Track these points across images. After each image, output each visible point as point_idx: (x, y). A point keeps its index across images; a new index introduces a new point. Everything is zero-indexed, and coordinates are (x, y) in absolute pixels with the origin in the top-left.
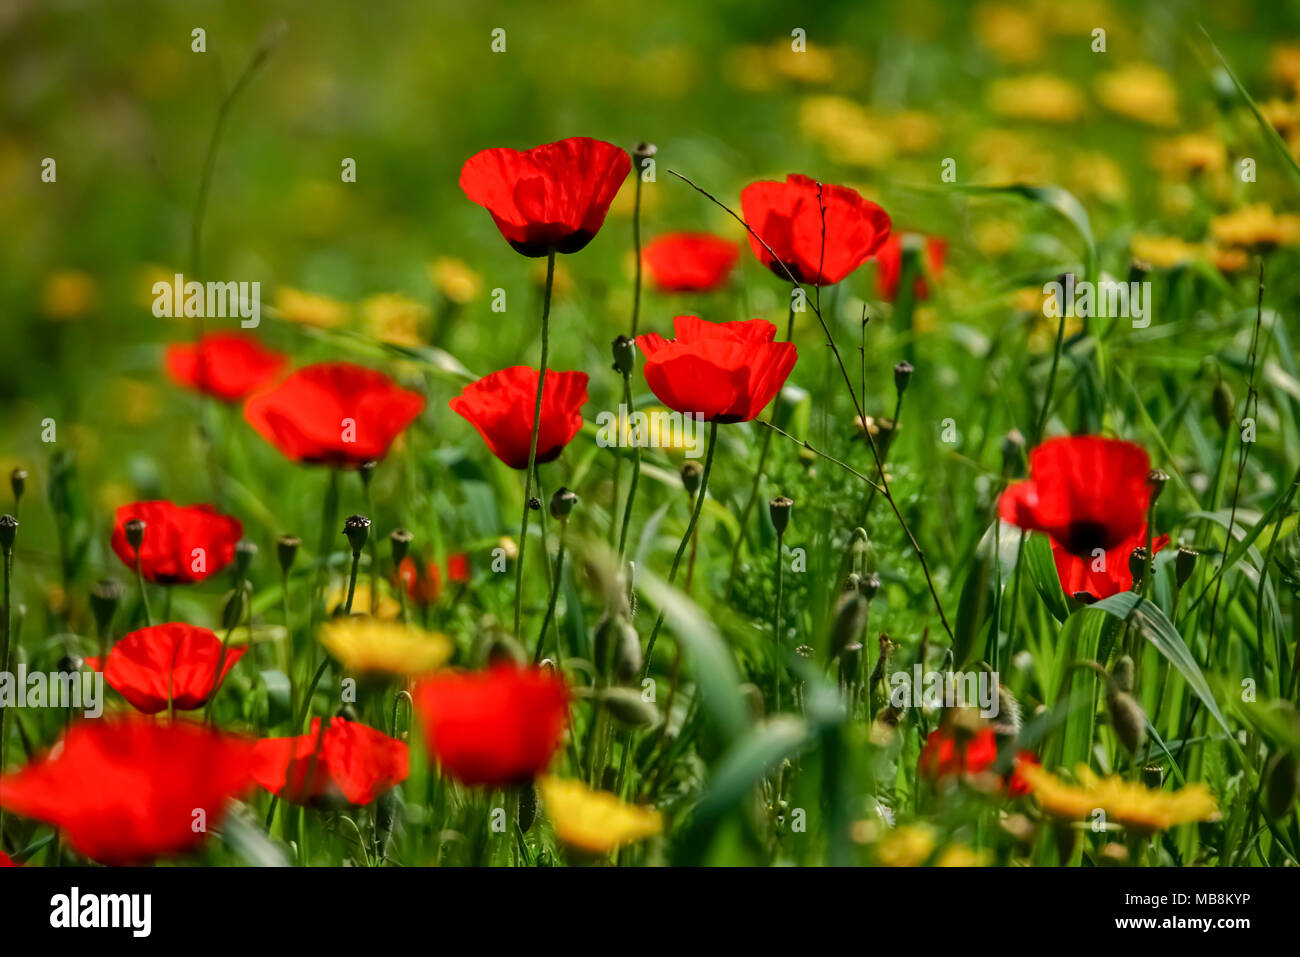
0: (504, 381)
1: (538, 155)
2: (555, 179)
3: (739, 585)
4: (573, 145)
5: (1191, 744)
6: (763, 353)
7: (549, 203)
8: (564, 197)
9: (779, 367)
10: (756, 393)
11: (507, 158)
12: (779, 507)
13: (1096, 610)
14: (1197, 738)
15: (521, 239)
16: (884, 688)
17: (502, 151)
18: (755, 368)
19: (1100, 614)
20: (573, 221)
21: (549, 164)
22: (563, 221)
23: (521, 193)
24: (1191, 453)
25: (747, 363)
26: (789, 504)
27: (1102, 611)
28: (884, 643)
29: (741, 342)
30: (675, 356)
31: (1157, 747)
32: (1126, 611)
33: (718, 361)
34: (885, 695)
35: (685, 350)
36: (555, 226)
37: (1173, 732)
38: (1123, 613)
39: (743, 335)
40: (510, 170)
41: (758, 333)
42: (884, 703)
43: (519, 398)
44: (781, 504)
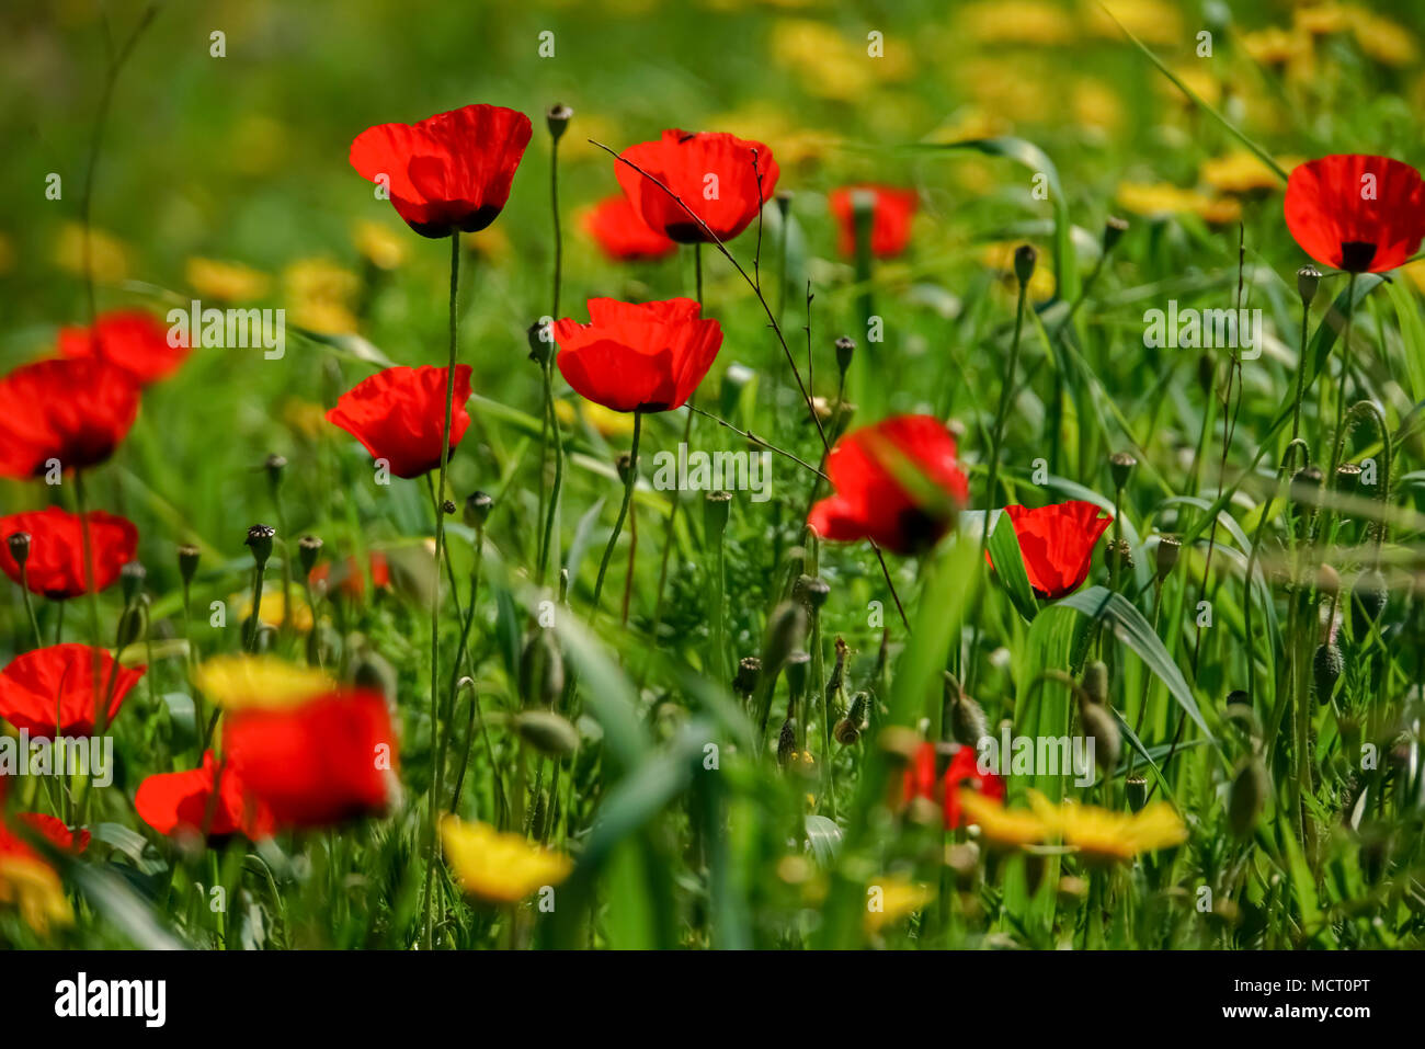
0: (382, 386)
1: (432, 127)
2: (454, 152)
3: (684, 585)
4: (470, 113)
5: (1179, 750)
6: (686, 332)
7: (449, 178)
8: (465, 171)
9: (703, 347)
10: (682, 377)
11: (398, 133)
12: (717, 502)
13: (1065, 608)
14: (1187, 742)
15: (421, 220)
16: (842, 698)
17: (391, 127)
18: (678, 352)
19: (1071, 612)
20: (476, 198)
21: (445, 137)
22: (466, 197)
23: (417, 170)
24: (1178, 425)
25: (669, 345)
26: (728, 498)
27: (1073, 609)
28: (841, 649)
29: (662, 323)
30: (591, 342)
31: (1139, 755)
32: (1095, 607)
33: (637, 344)
34: (843, 706)
35: (602, 335)
36: (458, 203)
37: (1159, 735)
38: (1091, 609)
39: (665, 316)
40: (403, 146)
41: (682, 312)
42: (842, 714)
43: (399, 402)
44: (719, 498)
